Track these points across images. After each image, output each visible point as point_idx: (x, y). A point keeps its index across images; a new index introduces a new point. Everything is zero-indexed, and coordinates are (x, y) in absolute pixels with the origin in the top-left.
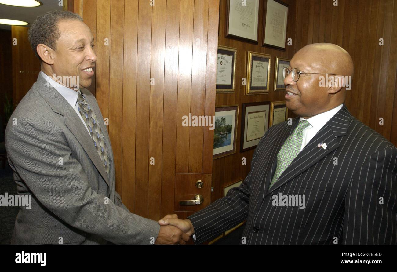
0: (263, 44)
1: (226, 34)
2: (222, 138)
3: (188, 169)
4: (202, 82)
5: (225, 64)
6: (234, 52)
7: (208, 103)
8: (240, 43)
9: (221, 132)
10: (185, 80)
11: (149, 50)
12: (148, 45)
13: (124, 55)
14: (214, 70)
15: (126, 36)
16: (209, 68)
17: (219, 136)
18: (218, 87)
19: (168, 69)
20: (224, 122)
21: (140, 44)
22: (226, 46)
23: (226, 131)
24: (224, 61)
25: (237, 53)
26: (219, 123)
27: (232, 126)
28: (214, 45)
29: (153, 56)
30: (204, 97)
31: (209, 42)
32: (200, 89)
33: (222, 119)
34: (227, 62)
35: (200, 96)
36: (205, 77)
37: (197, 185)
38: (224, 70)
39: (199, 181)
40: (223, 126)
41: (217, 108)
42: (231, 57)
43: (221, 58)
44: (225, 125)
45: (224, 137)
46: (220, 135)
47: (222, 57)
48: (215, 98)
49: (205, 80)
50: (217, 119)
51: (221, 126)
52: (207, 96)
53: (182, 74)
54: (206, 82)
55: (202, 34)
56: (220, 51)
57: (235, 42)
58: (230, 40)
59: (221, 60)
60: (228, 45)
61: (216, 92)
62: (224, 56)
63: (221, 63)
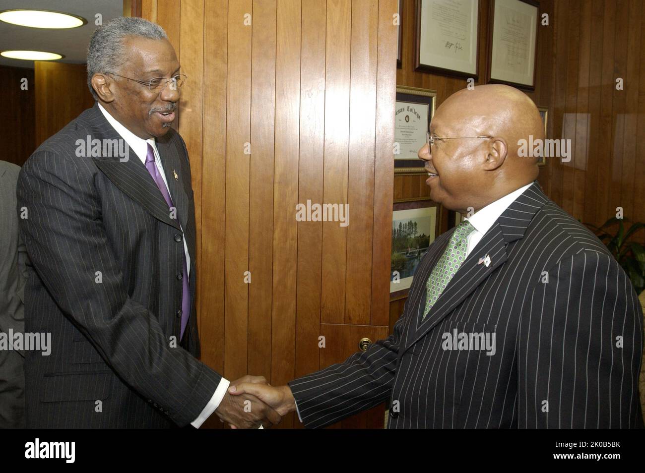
0: (489, 80)
1: (415, 65)
2: (410, 259)
3: (343, 317)
5: (414, 121)
6: (431, 98)
7: (379, 195)
8: (442, 80)
9: (408, 248)
10: (337, 154)
11: (271, 101)
12: (270, 93)
14: (391, 134)
15: (230, 77)
16: (381, 131)
17: (405, 257)
18: (399, 163)
19: (306, 133)
20: (414, 229)
21: (255, 92)
22: (415, 87)
23: (418, 247)
24: (411, 115)
25: (437, 99)
26: (404, 231)
27: (429, 237)
28: (389, 88)
29: (279, 112)
30: (372, 183)
31: (379, 83)
32: (364, 168)
33: (410, 223)
34: (419, 117)
35: (364, 181)
36: (373, 148)
37: (361, 345)
38: (413, 132)
39: (365, 339)
40: (413, 237)
41: (396, 203)
42: (425, 107)
43: (406, 110)
44: (416, 235)
45: (415, 258)
46: (407, 254)
47: (409, 107)
48: (393, 184)
49: (373, 152)
50: (401, 223)
51: (409, 237)
52: (377, 182)
53: (331, 143)
54: (375, 156)
55: (367, 69)
56: (401, 97)
57: (432, 78)
58: (424, 76)
59: (406, 113)
60: (419, 84)
61: (395, 173)
62: (412, 106)
63: (407, 119)
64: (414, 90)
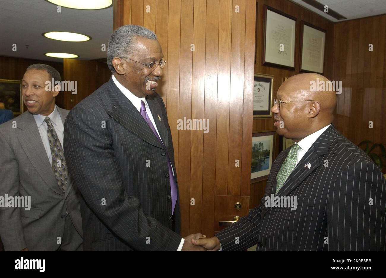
0: (300, 70)
1: (263, 62)
2: (260, 162)
3: (227, 191)
4: (239, 110)
5: (262, 91)
6: (271, 79)
7: (245, 129)
8: (277, 70)
9: (259, 156)
10: (224, 108)
11: (190, 81)
12: (189, 76)
13: (168, 86)
14: (251, 98)
15: (169, 68)
16: (246, 96)
17: (257, 161)
18: (255, 113)
19: (208, 97)
20: (262, 147)
21: (181, 76)
22: (263, 73)
23: (264, 156)
24: (261, 88)
25: (274, 80)
26: (257, 148)
27: (269, 151)
28: (251, 75)
29: (194, 86)
30: (242, 123)
31: (245, 71)
32: (238, 117)
33: (260, 144)
34: (265, 89)
35: (237, 122)
36: (242, 105)
37: (236, 207)
38: (261, 97)
39: (238, 203)
40: (261, 150)
41: (254, 133)
42: (268, 84)
43: (258, 85)
44: (263, 150)
45: (262, 162)
46: (258, 159)
47: (259, 84)
48: (252, 124)
49: (242, 107)
50: (255, 144)
51: (259, 151)
52: (244, 122)
53: (221, 103)
54: (243, 109)
55: (239, 64)
56: (256, 79)
57: (272, 69)
58: (267, 68)
59: (258, 87)
60: (265, 72)
61: (253, 118)
62: (261, 83)
63: (259, 90)
64: (262, 75)
